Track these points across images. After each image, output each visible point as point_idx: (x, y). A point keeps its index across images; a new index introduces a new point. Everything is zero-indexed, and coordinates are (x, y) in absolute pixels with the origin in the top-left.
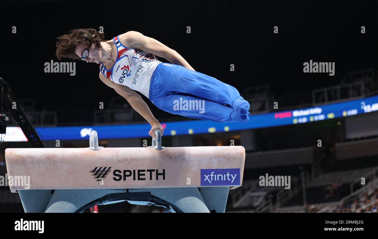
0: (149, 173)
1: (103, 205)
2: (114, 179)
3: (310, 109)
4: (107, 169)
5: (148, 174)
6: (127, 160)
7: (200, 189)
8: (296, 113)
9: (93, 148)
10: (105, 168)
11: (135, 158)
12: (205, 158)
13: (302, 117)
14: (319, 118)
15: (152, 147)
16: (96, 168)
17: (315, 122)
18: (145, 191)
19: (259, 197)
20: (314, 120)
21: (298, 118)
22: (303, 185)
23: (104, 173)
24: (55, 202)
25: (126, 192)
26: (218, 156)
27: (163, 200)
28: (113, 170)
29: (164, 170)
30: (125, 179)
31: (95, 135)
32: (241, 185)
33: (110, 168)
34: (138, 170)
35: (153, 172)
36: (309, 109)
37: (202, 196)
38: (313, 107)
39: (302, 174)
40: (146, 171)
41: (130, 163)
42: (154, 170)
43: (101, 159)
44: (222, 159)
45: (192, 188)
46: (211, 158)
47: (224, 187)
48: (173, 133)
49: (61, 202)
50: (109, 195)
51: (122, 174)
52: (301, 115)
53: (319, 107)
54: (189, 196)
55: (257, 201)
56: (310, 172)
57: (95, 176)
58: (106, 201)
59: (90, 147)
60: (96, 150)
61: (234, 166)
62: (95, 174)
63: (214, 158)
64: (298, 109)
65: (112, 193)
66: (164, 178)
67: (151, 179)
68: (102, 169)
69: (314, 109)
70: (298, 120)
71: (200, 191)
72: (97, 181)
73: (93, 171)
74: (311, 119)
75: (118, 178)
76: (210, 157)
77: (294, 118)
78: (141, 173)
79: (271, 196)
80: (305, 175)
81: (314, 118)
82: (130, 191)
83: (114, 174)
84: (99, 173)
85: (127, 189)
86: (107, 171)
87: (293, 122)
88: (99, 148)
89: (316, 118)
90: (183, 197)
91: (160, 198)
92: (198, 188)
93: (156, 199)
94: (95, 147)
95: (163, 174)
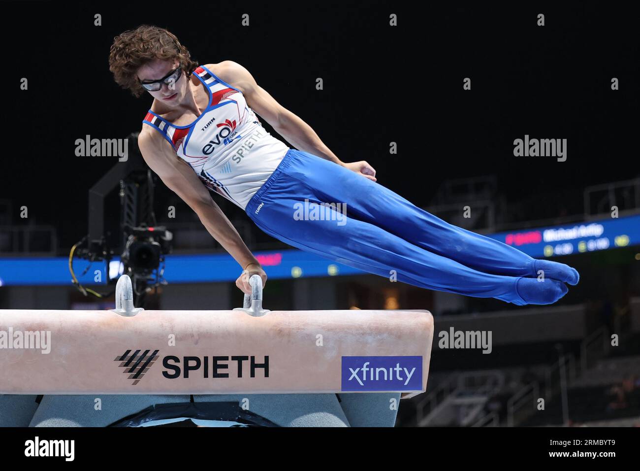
0: (236, 362)
1: (142, 427)
2: (165, 374)
3: (579, 226)
4: (149, 354)
5: (233, 365)
6: (192, 336)
7: (341, 397)
8: (550, 235)
9: (123, 311)
10: (147, 352)
11: (207, 333)
12: (352, 334)
13: (562, 242)
14: (598, 245)
15: (244, 311)
16: (128, 352)
17: (589, 254)
18: (228, 400)
19: (471, 406)
20: (587, 248)
21: (554, 244)
22: (563, 384)
23: (144, 361)
24: (44, 420)
25: (188, 400)
26: (378, 331)
27: (264, 419)
28: (162, 355)
29: (267, 358)
30: (186, 376)
31: (126, 285)
32: (424, 390)
33: (157, 351)
34: (214, 357)
35: (244, 362)
36: (576, 227)
37: (344, 410)
38: (586, 223)
39: (562, 360)
40: (230, 358)
41: (196, 343)
42: (246, 358)
43: (138, 333)
44: (385, 335)
45: (325, 394)
46: (363, 334)
47: (390, 393)
48: (297, 272)
49: (55, 420)
50: (154, 406)
51: (181, 365)
52: (560, 239)
53: (598, 222)
54: (316, 411)
55: (467, 415)
56: (577, 356)
57: (126, 368)
58: (147, 420)
59: (117, 309)
60: (127, 314)
61: (411, 352)
62: (126, 365)
63: (370, 334)
64: (555, 226)
65: (160, 403)
66: (267, 375)
67: (240, 375)
68: (140, 354)
69: (588, 227)
70: (554, 249)
71: (340, 401)
72: (129, 378)
73: (122, 358)
74: (582, 247)
75: (172, 372)
76: (361, 331)
77: (545, 244)
78: (219, 362)
79: (495, 406)
80: (567, 362)
81: (586, 245)
82: (196, 400)
83: (166, 364)
84: (134, 361)
85: (192, 396)
86: (151, 358)
87: (545, 253)
88: (135, 310)
89: (592, 246)
90: (305, 414)
91: (259, 414)
92: (336, 394)
93: (250, 417)
94: (127, 308)
95: (266, 366)
